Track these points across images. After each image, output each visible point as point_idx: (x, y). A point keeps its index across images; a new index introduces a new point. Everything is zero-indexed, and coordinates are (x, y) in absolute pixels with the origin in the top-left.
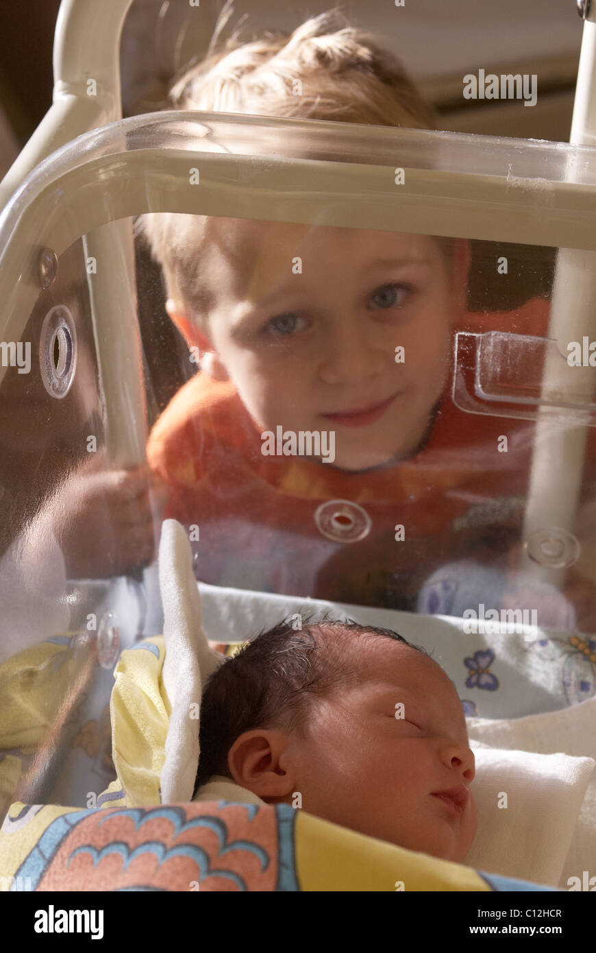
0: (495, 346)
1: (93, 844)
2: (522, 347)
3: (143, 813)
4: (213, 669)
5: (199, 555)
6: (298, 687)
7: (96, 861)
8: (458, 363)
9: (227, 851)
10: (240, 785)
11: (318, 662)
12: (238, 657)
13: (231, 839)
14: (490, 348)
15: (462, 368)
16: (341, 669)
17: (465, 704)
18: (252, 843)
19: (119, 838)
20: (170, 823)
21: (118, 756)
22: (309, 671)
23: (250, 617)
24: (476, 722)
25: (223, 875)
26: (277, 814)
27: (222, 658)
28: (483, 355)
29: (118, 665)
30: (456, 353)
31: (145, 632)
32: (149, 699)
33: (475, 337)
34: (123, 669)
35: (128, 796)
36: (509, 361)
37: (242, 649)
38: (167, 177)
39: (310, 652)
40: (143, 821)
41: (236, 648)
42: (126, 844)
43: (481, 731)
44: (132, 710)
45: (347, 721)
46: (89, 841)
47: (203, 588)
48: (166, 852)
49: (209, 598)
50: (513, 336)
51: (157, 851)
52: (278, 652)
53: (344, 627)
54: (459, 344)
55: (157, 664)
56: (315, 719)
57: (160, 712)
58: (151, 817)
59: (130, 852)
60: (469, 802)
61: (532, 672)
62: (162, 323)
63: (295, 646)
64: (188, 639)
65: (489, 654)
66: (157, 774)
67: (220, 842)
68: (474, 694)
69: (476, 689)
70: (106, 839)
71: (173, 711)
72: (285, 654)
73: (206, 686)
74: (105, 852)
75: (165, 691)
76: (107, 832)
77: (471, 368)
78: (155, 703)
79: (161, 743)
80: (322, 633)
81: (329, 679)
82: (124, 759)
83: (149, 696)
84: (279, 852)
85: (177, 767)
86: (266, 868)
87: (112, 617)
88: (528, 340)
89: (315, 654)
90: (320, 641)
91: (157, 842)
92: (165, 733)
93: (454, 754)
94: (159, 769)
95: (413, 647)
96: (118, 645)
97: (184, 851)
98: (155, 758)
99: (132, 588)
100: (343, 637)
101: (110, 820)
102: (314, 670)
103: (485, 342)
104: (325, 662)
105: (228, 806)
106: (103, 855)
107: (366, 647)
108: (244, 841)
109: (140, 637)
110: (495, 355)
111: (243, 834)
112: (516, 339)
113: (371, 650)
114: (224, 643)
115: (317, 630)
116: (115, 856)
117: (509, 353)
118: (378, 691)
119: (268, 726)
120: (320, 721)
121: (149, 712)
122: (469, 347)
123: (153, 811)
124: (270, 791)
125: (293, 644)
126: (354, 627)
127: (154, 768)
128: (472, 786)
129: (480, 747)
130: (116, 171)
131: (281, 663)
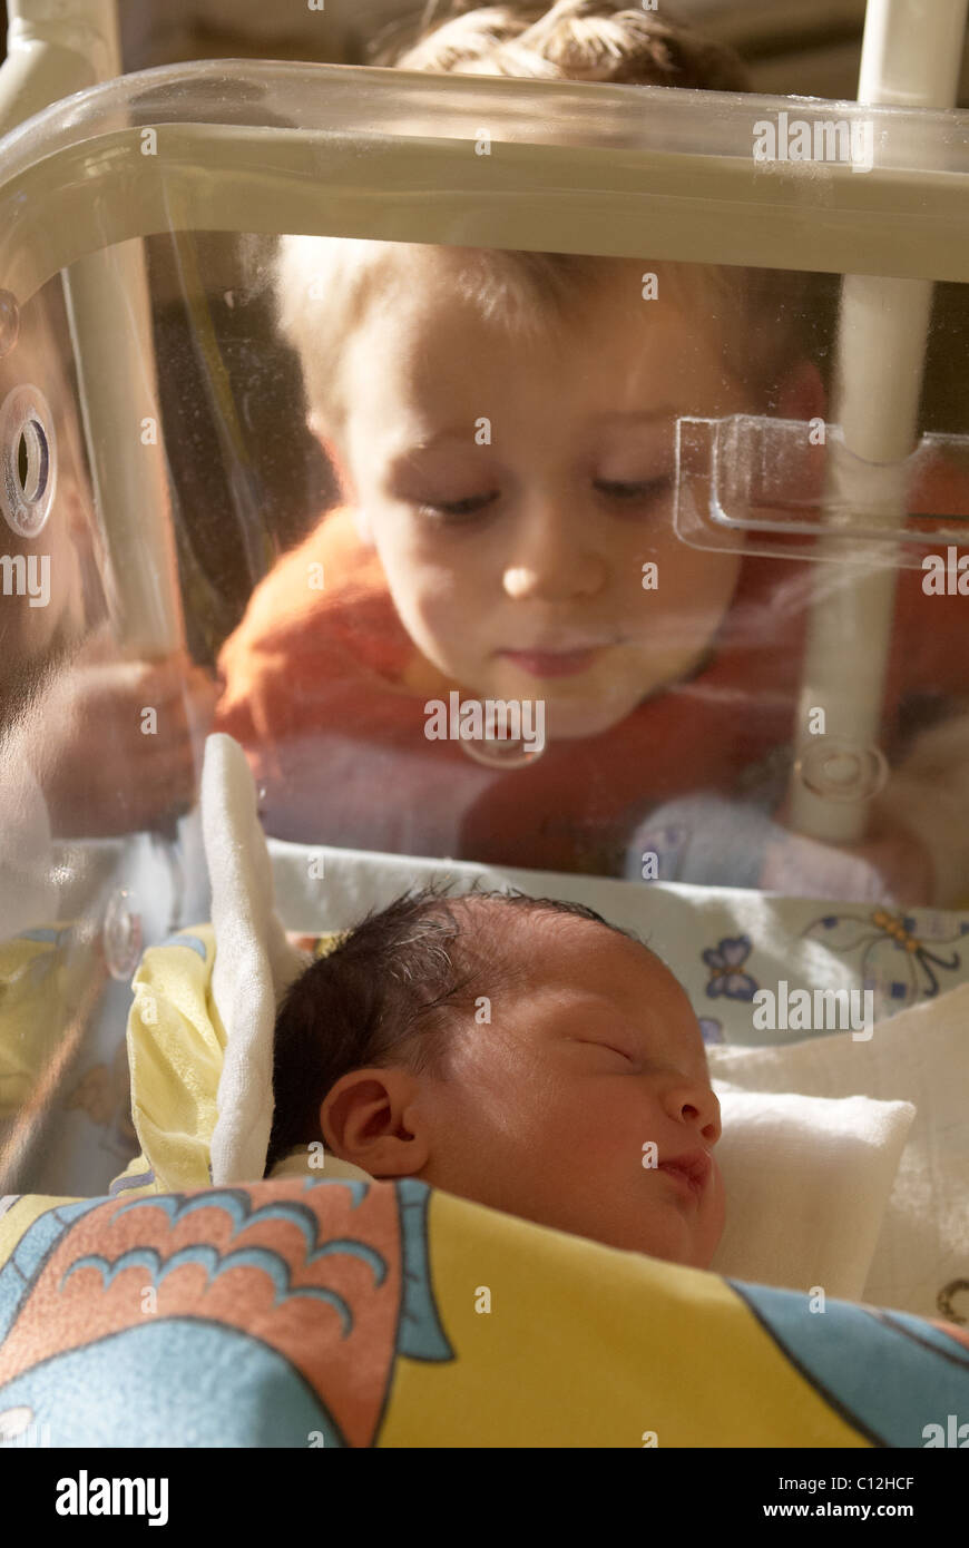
0: (741, 439)
1: (102, 1254)
2: (785, 439)
3: (182, 1201)
4: (292, 976)
5: (267, 793)
6: (431, 999)
7: (108, 1280)
8: (682, 468)
9: (319, 1256)
10: (340, 1158)
11: (463, 957)
12: (332, 955)
13: (324, 1238)
14: (732, 443)
15: (687, 476)
16: (500, 968)
17: (706, 1025)
18: (358, 1243)
19: (143, 1242)
20: (226, 1215)
21: (140, 1116)
22: (449, 972)
23: (354, 893)
24: (724, 1052)
25: (313, 1295)
26: (399, 1197)
27: (308, 958)
28: (722, 454)
29: (138, 972)
30: (678, 451)
31: (184, 920)
32: (189, 1023)
33: (707, 424)
34: (147, 978)
35: (160, 1178)
36: (764, 463)
37: (341, 942)
38: (198, 171)
39: (449, 942)
40: (182, 1214)
41: (330, 939)
42: (155, 1251)
43: (731, 1067)
44: (162, 1041)
45: (511, 1050)
46: (95, 1248)
47: (277, 848)
48: (219, 1261)
49: (286, 863)
50: (769, 421)
51: (206, 1259)
52: (398, 944)
53: (503, 902)
54: (682, 436)
55: (203, 968)
56: (459, 1049)
57: (209, 1044)
58: (195, 1206)
59: (162, 1263)
60: (713, 1176)
61: (812, 970)
62: (197, 413)
63: (426, 934)
64: (251, 925)
65: (742, 943)
66: (204, 1141)
67: (308, 1243)
68: (722, 1008)
69: (722, 1001)
70: (123, 1245)
71: (230, 1043)
72: (410, 946)
73: (282, 1003)
74: (121, 1265)
75: (216, 1010)
76: (124, 1233)
77: (704, 476)
78: (200, 1029)
79: (210, 1093)
80: (468, 910)
81: (481, 984)
82: (150, 1117)
83: (191, 1019)
84: (404, 1255)
85: (237, 1130)
86: (382, 1281)
87: (128, 897)
88: (795, 427)
89: (457, 946)
90: (466, 923)
91: (205, 1246)
92: (217, 1077)
93: (687, 1099)
94: (209, 1135)
95: (618, 930)
96: (138, 941)
97: (248, 1259)
98: (201, 1116)
99: (161, 852)
100: (504, 917)
101: (129, 1213)
102: (457, 971)
103: (725, 432)
104: (474, 957)
105: (319, 1185)
106: (117, 1271)
107: (541, 932)
108: (347, 1240)
109: (174, 929)
110: (740, 454)
111: (343, 1229)
112: (774, 427)
113: (549, 937)
114: (312, 935)
115: (461, 907)
116: (137, 1270)
117: (765, 450)
118: (562, 1000)
119: (384, 1063)
120: (468, 1051)
121: (191, 1045)
122: (698, 440)
123: (198, 1197)
124: (388, 1164)
125: (421, 931)
126: (521, 901)
127: (200, 1133)
128: (717, 1151)
129: (729, 1091)
130: (112, 161)
131: (403, 961)
